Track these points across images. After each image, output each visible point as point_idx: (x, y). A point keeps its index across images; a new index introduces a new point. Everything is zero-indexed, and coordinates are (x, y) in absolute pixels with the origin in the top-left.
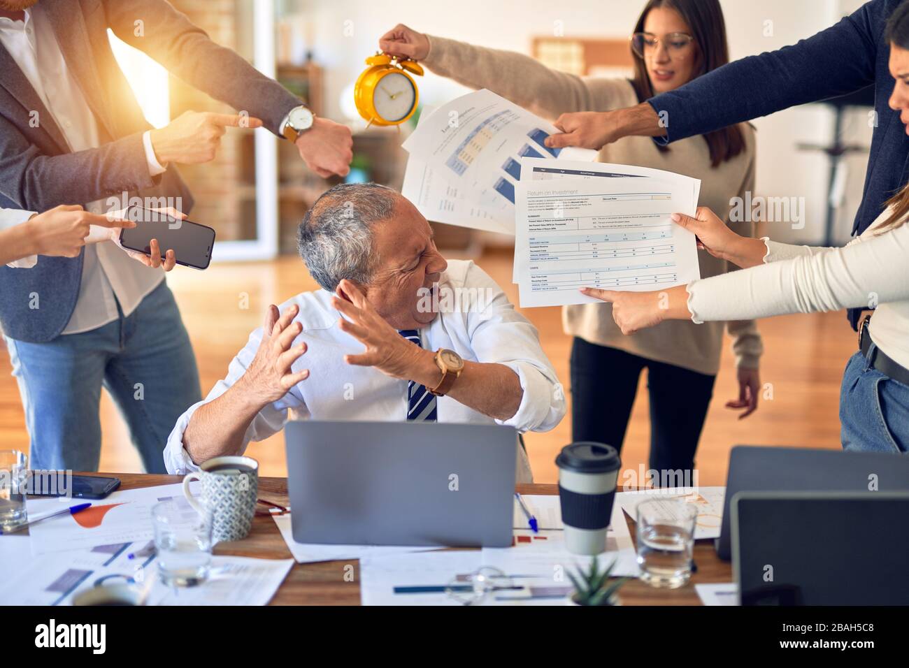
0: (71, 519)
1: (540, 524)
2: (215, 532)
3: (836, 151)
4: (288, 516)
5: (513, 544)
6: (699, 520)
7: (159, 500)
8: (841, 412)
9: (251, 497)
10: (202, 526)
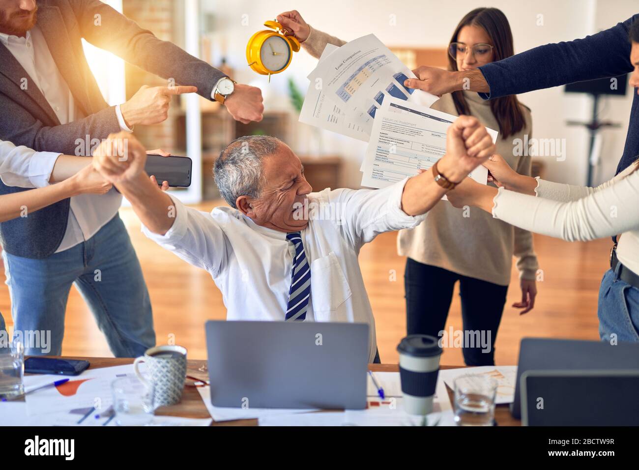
0: (55, 390)
1: (386, 393)
2: (156, 399)
3: (594, 126)
4: (208, 388)
5: (367, 408)
6: (499, 390)
7: (117, 376)
8: (599, 311)
9: (182, 374)
10: (147, 395)
